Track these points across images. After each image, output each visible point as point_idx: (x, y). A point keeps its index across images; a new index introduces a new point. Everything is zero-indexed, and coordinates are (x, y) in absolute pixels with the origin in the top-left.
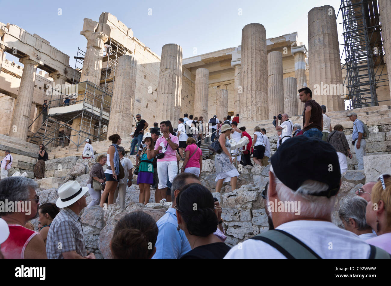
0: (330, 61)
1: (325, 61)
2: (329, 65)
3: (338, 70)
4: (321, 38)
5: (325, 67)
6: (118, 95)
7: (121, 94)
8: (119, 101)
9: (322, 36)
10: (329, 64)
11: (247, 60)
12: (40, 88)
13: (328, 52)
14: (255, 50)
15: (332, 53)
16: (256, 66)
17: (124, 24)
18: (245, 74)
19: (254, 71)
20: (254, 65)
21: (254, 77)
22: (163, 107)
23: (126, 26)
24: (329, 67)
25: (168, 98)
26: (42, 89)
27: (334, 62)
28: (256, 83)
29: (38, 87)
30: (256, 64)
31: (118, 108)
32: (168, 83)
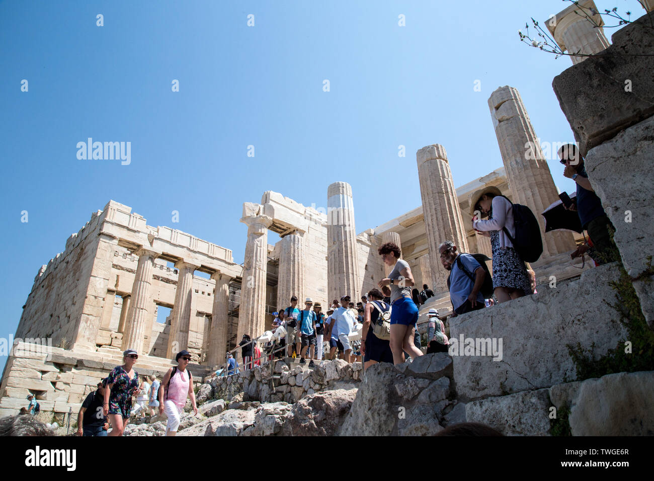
0: (537, 185)
1: (530, 187)
2: (537, 191)
3: (552, 195)
4: (517, 159)
5: (532, 194)
6: (283, 286)
7: (287, 284)
8: (285, 295)
9: (519, 155)
10: (536, 189)
11: (430, 208)
12: (209, 294)
13: (532, 174)
14: (437, 194)
15: (538, 175)
16: (442, 214)
17: (292, 200)
18: (430, 228)
19: (441, 221)
20: (439, 214)
21: (442, 229)
22: (335, 292)
23: (295, 202)
24: (538, 194)
25: (340, 279)
26: (211, 295)
27: (544, 185)
28: (446, 237)
29: (206, 294)
30: (441, 211)
31: (285, 303)
32: (337, 260)
